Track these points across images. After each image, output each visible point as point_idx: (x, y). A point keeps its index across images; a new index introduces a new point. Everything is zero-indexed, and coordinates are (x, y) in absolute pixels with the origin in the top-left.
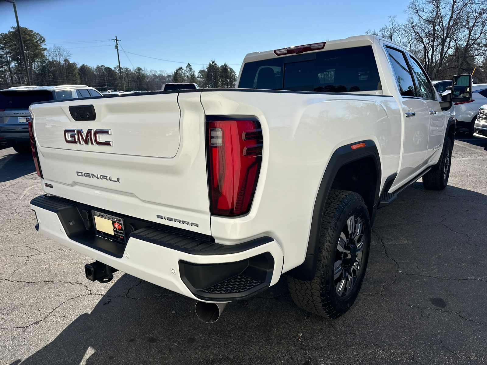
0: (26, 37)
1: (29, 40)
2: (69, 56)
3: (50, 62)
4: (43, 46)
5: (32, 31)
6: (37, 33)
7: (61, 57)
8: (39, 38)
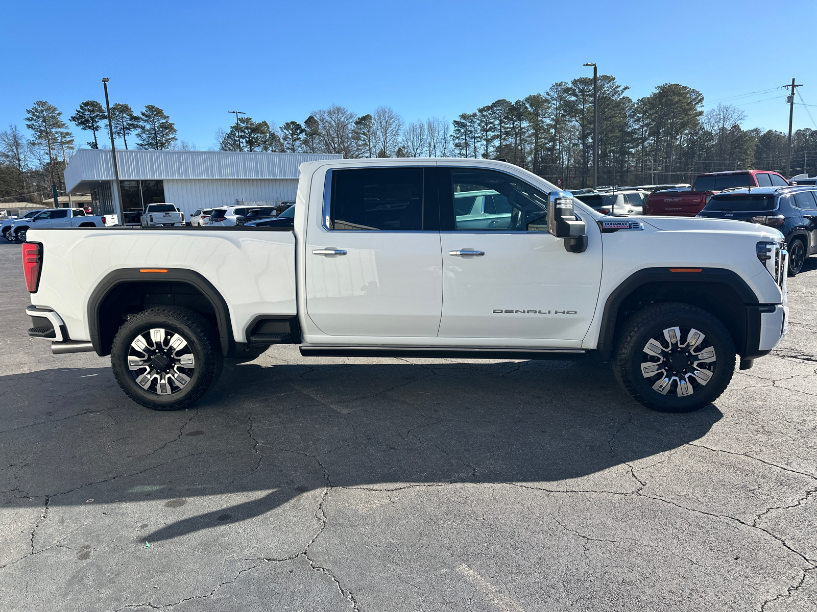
0: (674, 98)
1: (677, 102)
2: (741, 119)
3: (706, 133)
4: (699, 108)
5: (685, 88)
6: (693, 90)
7: (727, 123)
8: (694, 97)
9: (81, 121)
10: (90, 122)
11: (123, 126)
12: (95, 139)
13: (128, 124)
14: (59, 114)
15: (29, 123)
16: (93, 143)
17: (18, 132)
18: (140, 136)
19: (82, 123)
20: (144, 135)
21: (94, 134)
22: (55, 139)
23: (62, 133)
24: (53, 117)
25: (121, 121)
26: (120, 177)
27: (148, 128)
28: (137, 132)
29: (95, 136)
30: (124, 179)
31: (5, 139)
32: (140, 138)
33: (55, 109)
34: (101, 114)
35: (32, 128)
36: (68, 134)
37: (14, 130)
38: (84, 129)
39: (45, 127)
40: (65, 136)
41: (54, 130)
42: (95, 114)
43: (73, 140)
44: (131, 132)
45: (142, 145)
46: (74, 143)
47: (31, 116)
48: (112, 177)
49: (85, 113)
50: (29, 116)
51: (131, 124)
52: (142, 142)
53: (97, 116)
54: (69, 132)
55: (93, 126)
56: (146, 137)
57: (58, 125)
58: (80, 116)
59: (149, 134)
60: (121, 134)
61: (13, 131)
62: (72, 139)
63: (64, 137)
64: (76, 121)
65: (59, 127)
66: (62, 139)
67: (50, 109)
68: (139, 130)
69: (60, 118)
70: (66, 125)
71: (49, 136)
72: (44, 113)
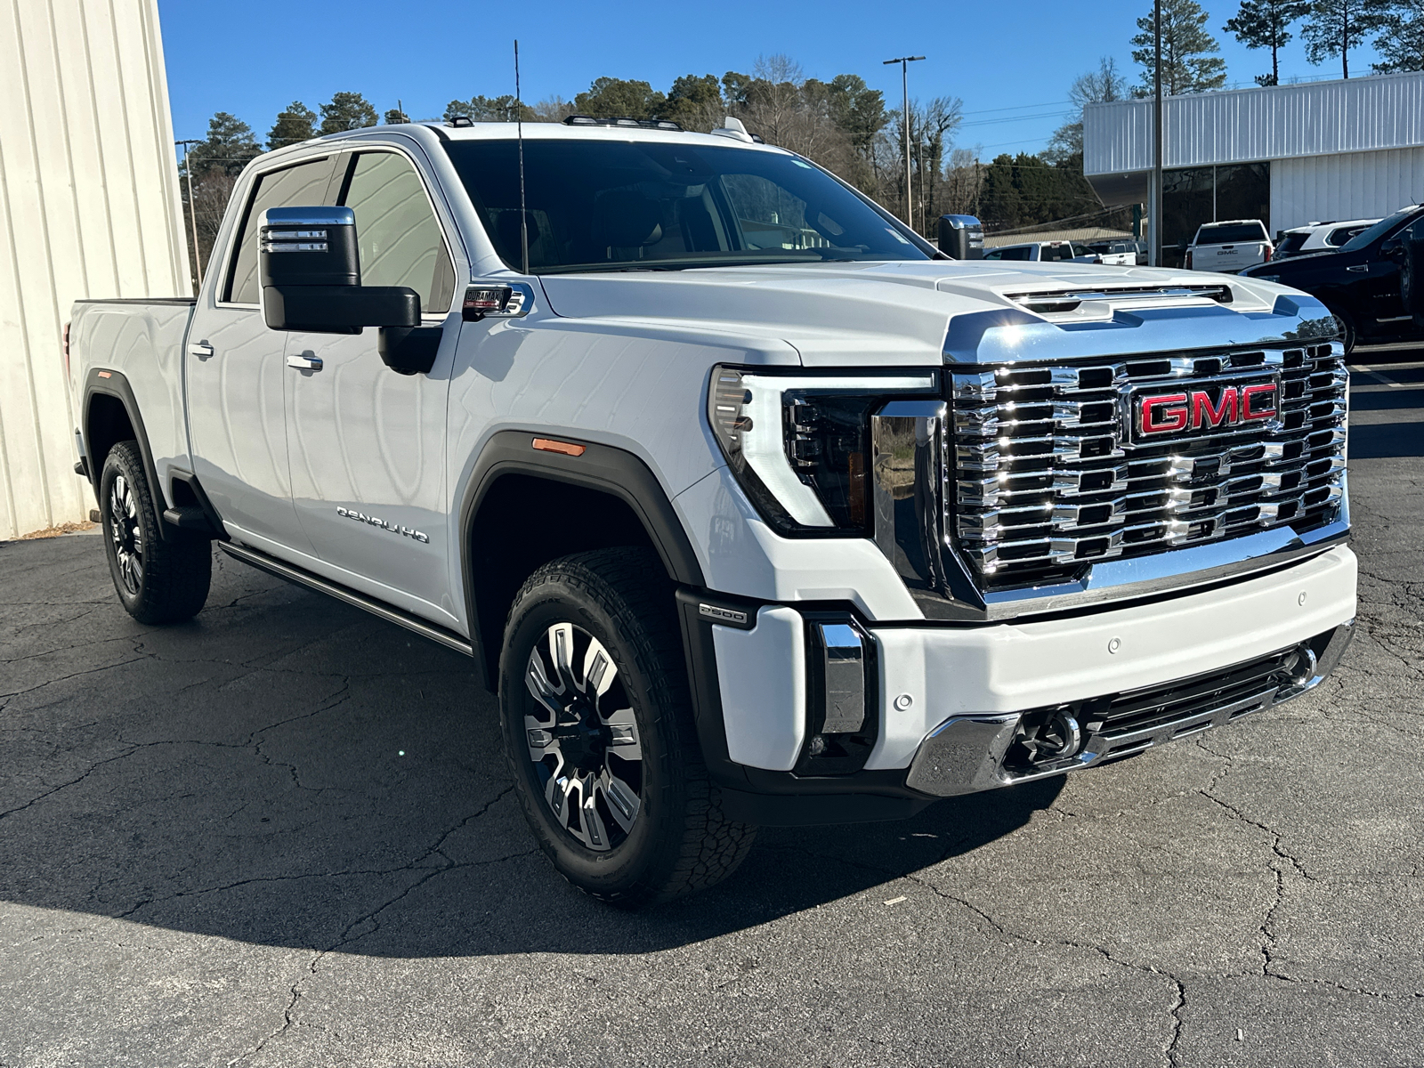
9: (1249, 28)
10: (1268, 26)
11: (1346, 26)
12: (1275, 67)
13: (1360, 19)
14: (1203, 19)
15: (1138, 49)
16: (1268, 77)
17: (1115, 73)
18: (1384, 45)
19: (1252, 32)
20: (1395, 42)
21: (1274, 54)
22: (1188, 78)
23: (1203, 62)
24: (1190, 28)
25: (1343, 12)
26: (1166, 162)
27: (1408, 22)
28: (1376, 36)
29: (1275, 59)
30: (1175, 165)
31: (1088, 91)
32: (1383, 50)
33: (1195, 8)
34: (1295, 4)
35: (1144, 59)
36: (1215, 63)
37: (1108, 68)
38: (1253, 45)
39: (1171, 52)
40: (1207, 68)
41: (1186, 58)
42: (1282, 7)
43: (1222, 77)
44: (1363, 39)
45: (1385, 67)
46: (1224, 83)
47: (1144, 33)
48: (1148, 164)
49: (1259, 8)
50: (1141, 32)
51: (1366, 18)
52: (1386, 60)
53: (1286, 11)
54: (1219, 58)
55: (1273, 35)
56: (1398, 45)
57: (1197, 44)
58: (1249, 15)
59: (1409, 37)
60: (1337, 47)
61: (1106, 72)
62: (1221, 73)
63: (1206, 71)
64: (1237, 29)
65: (1199, 49)
66: (1200, 76)
67: (1185, 10)
68: (1384, 30)
69: (1202, 29)
70: (1214, 44)
71: (1175, 72)
72: (1172, 20)
